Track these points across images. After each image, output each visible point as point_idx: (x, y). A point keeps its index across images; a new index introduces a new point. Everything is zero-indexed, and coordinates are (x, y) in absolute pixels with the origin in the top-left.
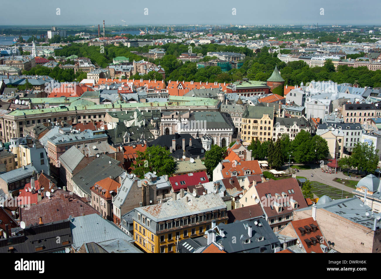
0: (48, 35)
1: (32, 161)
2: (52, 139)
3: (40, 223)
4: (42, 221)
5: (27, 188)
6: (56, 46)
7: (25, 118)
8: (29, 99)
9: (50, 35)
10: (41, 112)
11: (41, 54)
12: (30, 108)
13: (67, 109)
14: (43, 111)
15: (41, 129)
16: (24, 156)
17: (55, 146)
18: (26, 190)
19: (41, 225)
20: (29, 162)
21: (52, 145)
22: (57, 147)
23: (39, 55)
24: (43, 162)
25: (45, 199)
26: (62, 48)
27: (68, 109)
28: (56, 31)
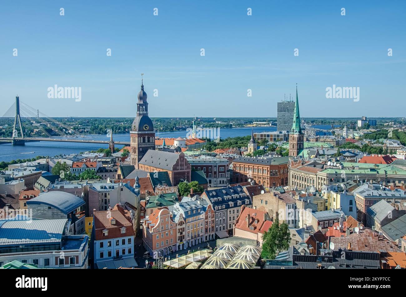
0: (358, 124)
1: (341, 206)
2: (361, 193)
3: (349, 248)
4: (351, 247)
5: (335, 226)
6: (366, 131)
7: (335, 176)
8: (340, 163)
9: (360, 124)
10: (351, 173)
11: (351, 136)
12: (341, 168)
13: (376, 172)
14: (353, 171)
15: (350, 185)
16: (334, 201)
17: (363, 199)
18: (335, 228)
19: (349, 250)
20: (339, 207)
21: (360, 198)
22: (365, 200)
23: (349, 137)
24: (351, 210)
25: (354, 234)
26: (371, 132)
27: (378, 172)
28: (366, 120)
